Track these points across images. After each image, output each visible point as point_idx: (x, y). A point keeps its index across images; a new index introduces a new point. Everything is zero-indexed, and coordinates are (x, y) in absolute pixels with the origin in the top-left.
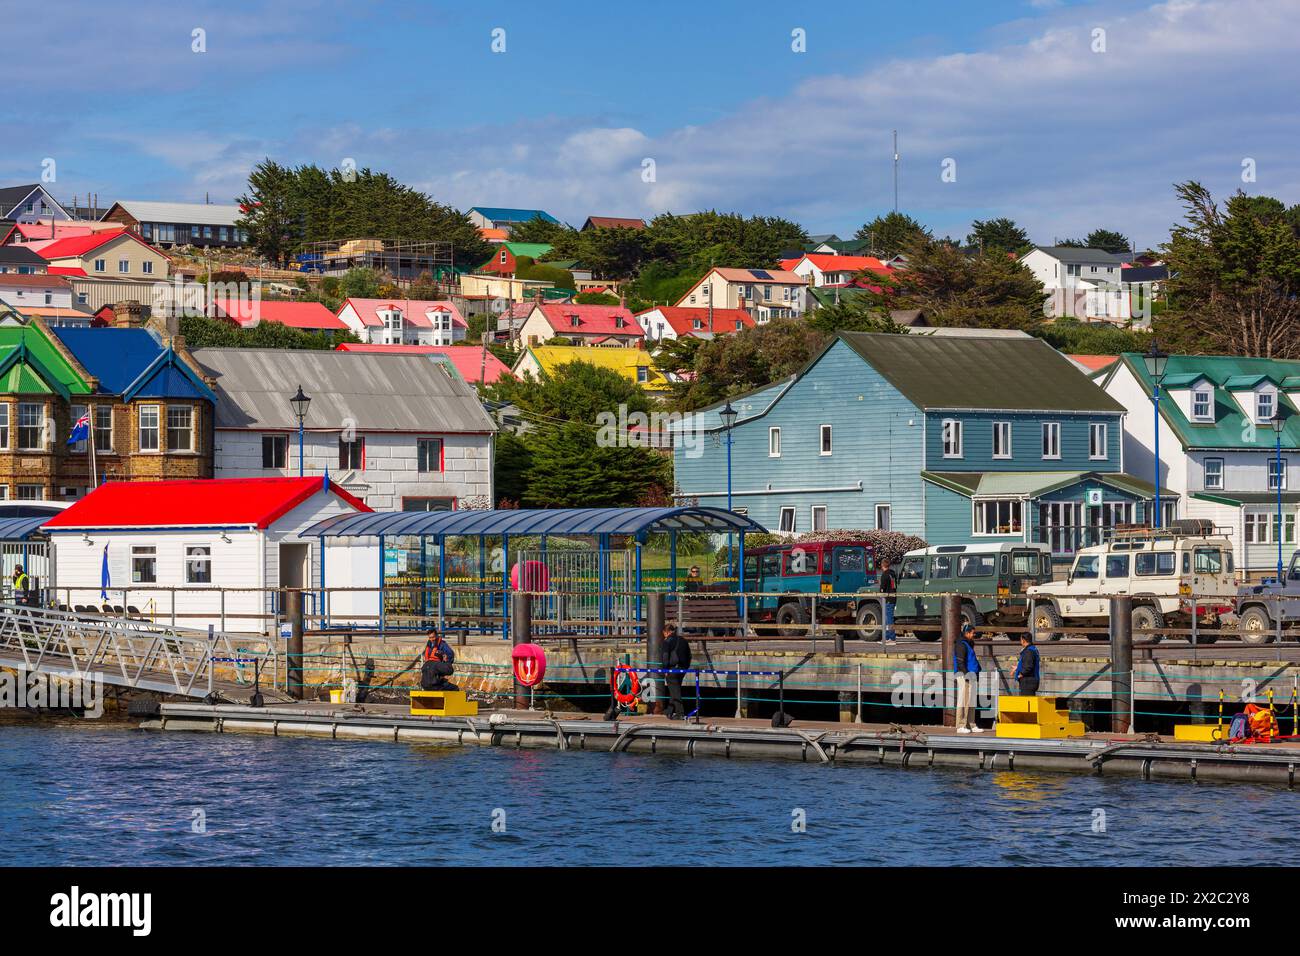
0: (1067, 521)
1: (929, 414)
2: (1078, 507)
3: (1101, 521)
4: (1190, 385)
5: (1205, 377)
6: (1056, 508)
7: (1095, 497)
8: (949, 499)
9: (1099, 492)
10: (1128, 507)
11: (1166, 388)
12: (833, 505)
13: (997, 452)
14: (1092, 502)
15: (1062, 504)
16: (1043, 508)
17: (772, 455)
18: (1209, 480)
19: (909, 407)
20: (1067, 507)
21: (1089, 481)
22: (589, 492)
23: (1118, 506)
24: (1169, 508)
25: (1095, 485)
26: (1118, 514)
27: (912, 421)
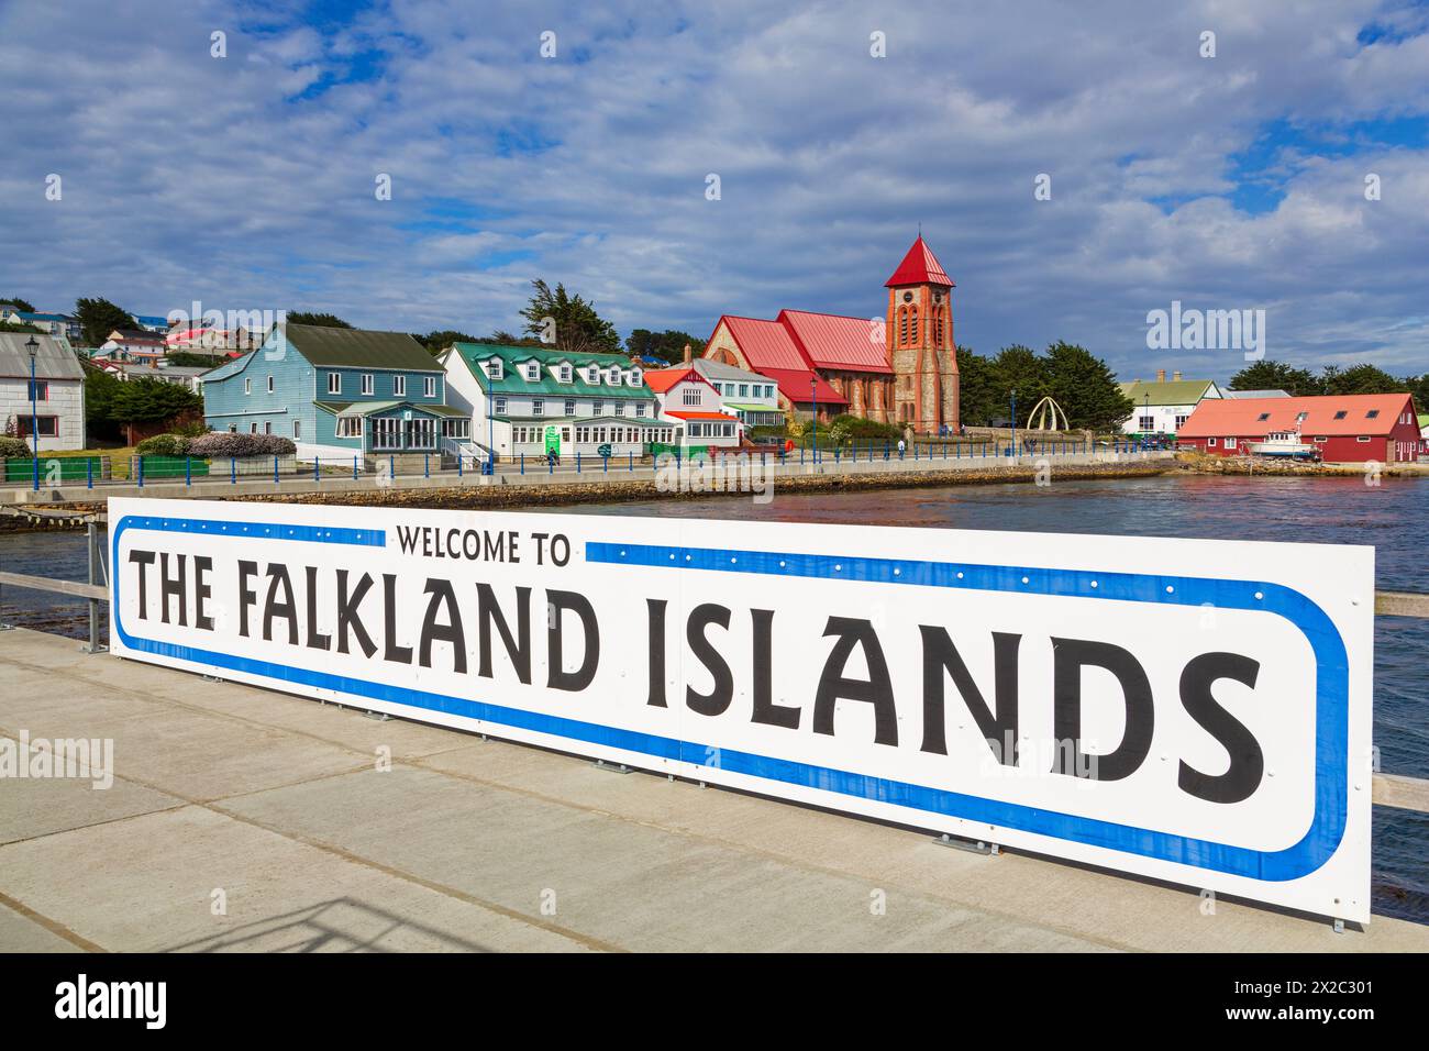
0: (391, 429)
1: (318, 369)
2: (398, 422)
3: (413, 430)
4: (488, 359)
5: (497, 355)
6: (383, 422)
7: (408, 416)
8: (326, 416)
9: (410, 413)
10: (432, 422)
11: (477, 361)
12: (274, 420)
13: (364, 391)
14: (407, 419)
15: (387, 420)
16: (375, 422)
17: (247, 393)
18: (498, 409)
19: (307, 365)
20: (391, 422)
21: (405, 406)
22: (147, 413)
23: (425, 422)
24: (466, 423)
25: (408, 409)
26: (425, 428)
27: (310, 372)
